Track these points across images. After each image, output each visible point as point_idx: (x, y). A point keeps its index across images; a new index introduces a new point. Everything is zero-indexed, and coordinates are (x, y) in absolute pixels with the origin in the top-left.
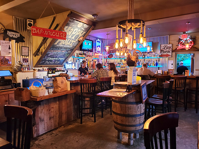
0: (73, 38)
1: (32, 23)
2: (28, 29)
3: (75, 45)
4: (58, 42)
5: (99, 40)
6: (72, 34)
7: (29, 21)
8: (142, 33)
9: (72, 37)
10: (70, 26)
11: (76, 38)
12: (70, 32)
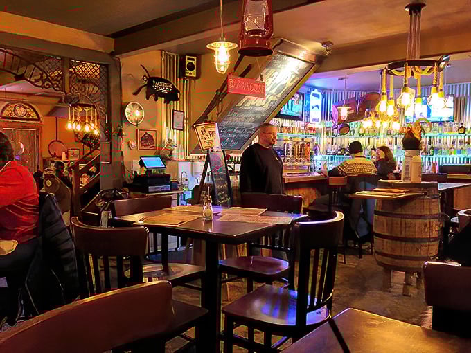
0: (274, 91)
1: (194, 63)
2: (186, 75)
3: (274, 106)
4: (244, 100)
5: (316, 91)
6: (273, 83)
7: (189, 59)
8: (436, 85)
9: (271, 89)
10: (274, 68)
11: (278, 92)
12: (271, 80)
